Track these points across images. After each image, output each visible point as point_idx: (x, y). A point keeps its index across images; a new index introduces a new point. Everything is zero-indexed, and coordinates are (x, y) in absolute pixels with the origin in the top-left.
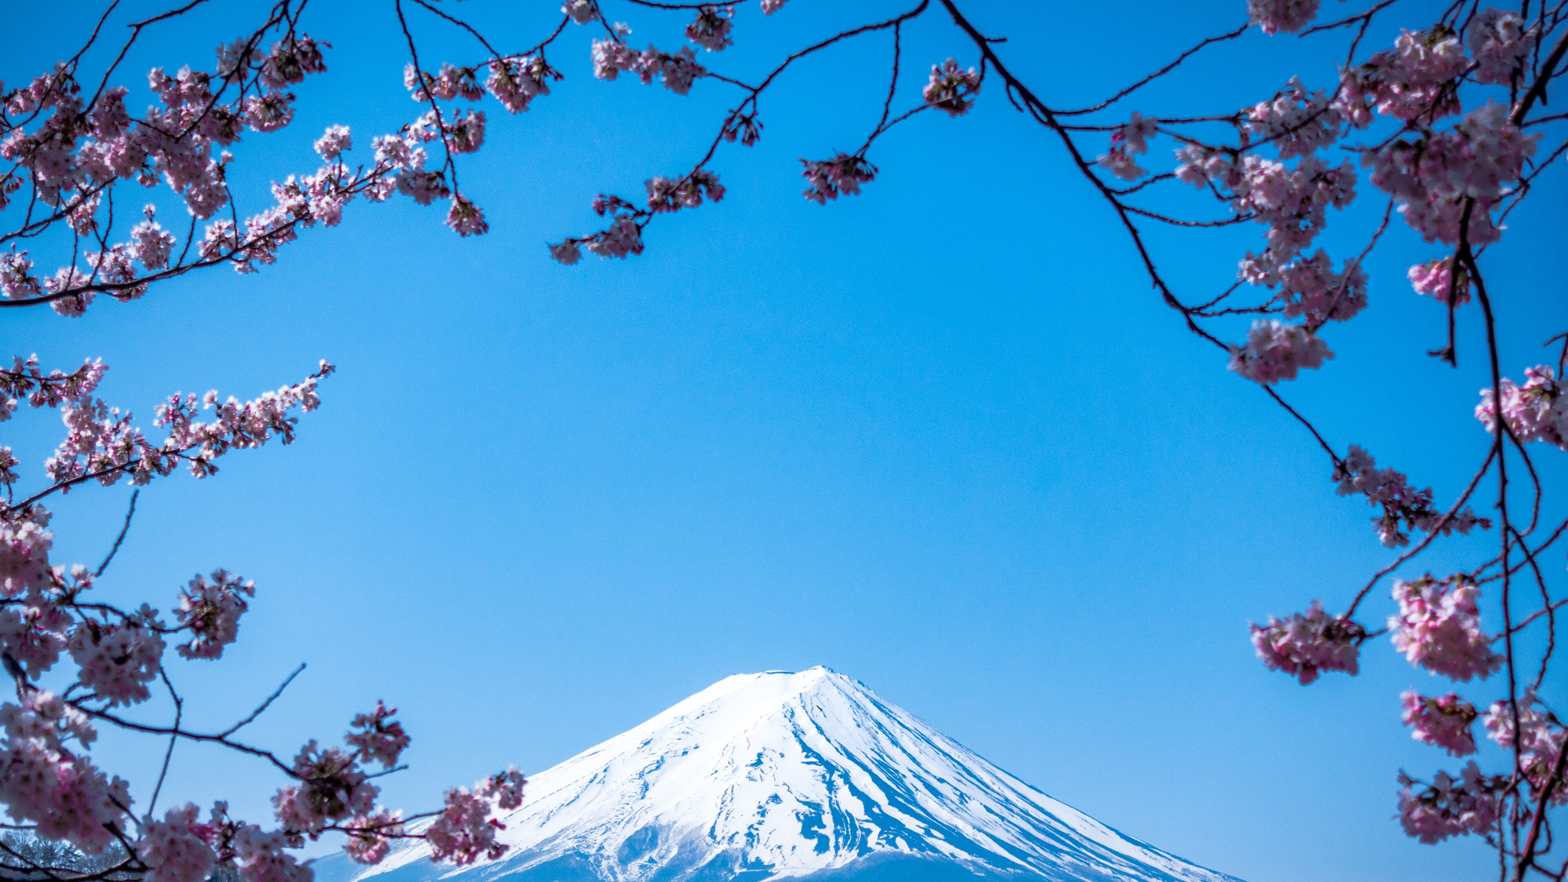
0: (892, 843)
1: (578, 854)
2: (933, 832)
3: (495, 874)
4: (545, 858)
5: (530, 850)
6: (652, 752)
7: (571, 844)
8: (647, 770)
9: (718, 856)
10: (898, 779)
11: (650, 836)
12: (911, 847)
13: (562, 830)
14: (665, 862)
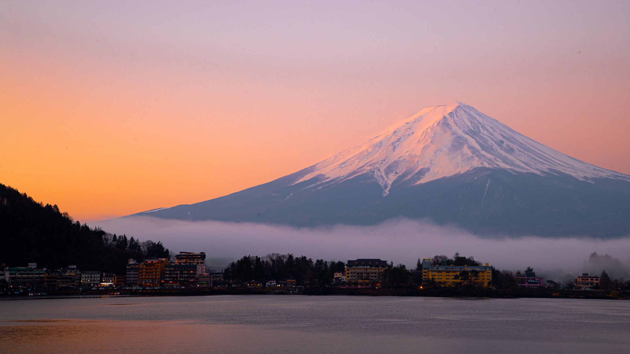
0: (482, 163)
1: (371, 172)
2: (497, 159)
3: (342, 180)
4: (359, 174)
5: (354, 171)
6: (397, 136)
7: (369, 168)
8: (395, 142)
9: (419, 171)
10: (486, 141)
11: (396, 165)
12: (489, 164)
13: (366, 164)
14: (401, 173)
